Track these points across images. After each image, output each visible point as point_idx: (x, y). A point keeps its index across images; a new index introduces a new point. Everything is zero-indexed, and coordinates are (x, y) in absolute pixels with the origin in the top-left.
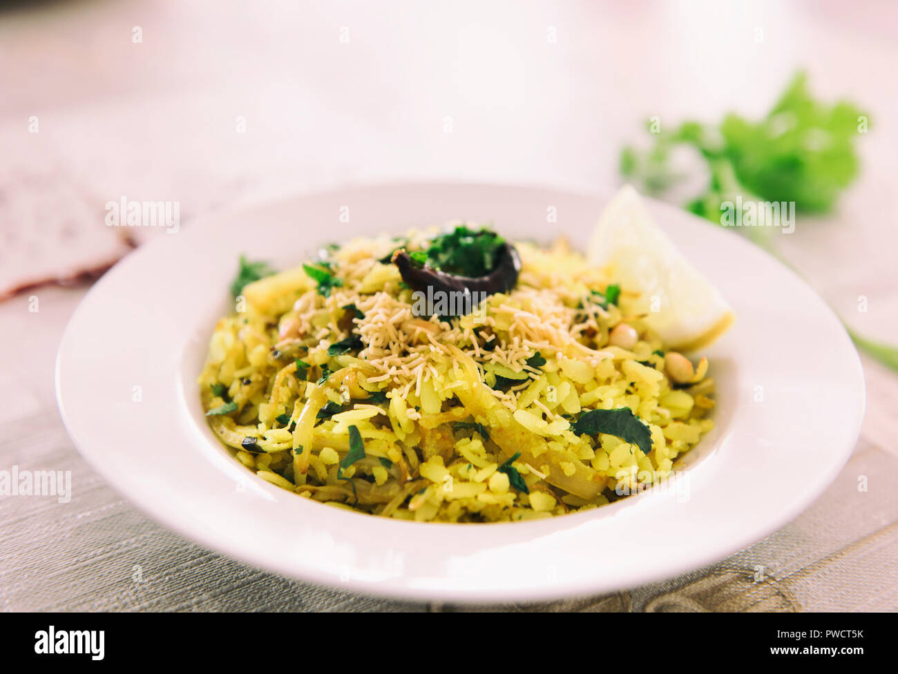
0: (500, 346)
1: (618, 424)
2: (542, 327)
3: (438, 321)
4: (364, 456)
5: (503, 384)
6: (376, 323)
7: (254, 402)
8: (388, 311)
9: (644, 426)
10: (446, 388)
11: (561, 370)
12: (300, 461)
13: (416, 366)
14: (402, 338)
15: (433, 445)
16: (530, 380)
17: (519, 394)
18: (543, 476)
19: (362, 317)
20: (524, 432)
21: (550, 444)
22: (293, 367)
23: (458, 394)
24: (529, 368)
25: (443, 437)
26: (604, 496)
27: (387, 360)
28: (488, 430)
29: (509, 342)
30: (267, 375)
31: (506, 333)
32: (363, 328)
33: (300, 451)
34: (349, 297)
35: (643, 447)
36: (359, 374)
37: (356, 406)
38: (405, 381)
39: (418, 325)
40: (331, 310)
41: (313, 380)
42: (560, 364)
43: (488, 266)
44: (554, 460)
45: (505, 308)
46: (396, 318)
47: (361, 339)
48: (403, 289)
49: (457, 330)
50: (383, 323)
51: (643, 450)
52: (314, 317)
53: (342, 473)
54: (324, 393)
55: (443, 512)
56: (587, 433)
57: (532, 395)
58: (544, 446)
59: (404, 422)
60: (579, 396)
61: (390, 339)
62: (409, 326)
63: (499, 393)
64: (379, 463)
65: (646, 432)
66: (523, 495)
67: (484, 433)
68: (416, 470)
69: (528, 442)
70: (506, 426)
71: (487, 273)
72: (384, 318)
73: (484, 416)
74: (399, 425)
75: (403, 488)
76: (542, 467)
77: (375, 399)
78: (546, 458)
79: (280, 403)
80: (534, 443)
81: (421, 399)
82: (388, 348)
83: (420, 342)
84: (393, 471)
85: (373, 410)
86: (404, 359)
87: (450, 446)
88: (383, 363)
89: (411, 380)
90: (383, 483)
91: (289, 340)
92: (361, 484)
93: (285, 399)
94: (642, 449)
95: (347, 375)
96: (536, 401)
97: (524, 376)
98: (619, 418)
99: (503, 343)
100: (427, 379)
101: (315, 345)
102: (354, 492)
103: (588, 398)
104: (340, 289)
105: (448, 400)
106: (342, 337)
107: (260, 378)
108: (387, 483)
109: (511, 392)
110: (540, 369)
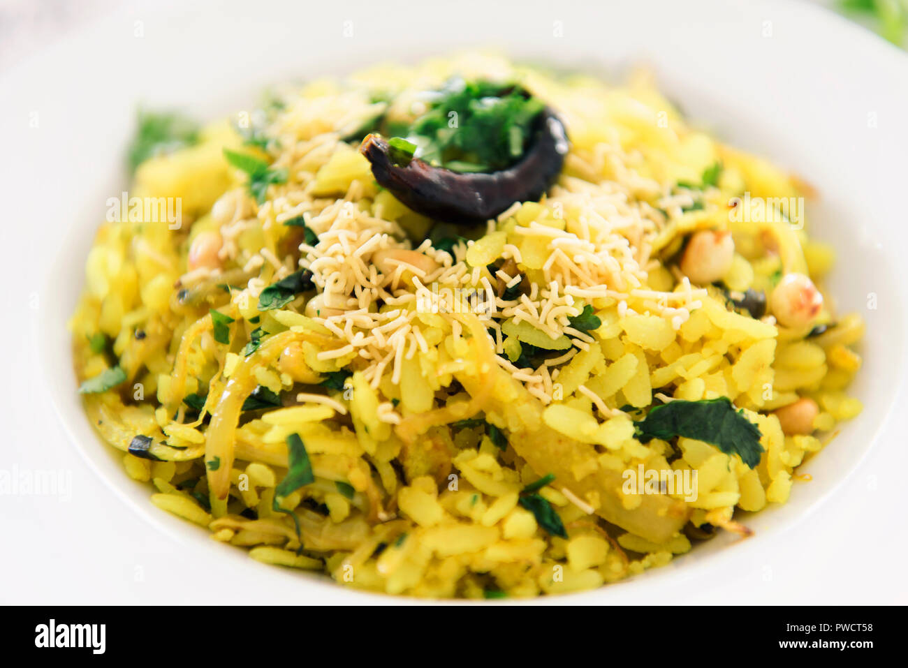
0: (528, 294)
1: (709, 423)
2: (596, 259)
3: (433, 249)
4: (313, 479)
5: (531, 357)
6: (334, 255)
7: (152, 367)
8: (354, 236)
9: (751, 425)
10: (441, 372)
11: (623, 333)
12: (216, 480)
13: (394, 331)
14: (375, 279)
15: (419, 458)
16: (574, 350)
17: (556, 372)
18: (590, 509)
19: (314, 242)
20: (561, 439)
21: (603, 458)
22: (207, 321)
23: (460, 379)
24: (573, 332)
25: (436, 447)
26: (683, 537)
27: (351, 316)
28: (505, 433)
29: (544, 287)
30: (171, 325)
31: (540, 272)
32: (315, 260)
33: (216, 465)
34: (295, 204)
35: (747, 458)
36: (306, 344)
37: (301, 397)
38: (377, 356)
39: (401, 260)
40: (267, 225)
41: (236, 350)
42: (623, 324)
43: (516, 151)
44: (607, 483)
45: (537, 228)
46: (366, 248)
47: (313, 279)
48: (378, 192)
49: (461, 266)
50: (345, 256)
51: (747, 463)
52: (242, 233)
53: (278, 504)
54: (251, 374)
55: (432, 572)
56: (661, 437)
57: (577, 374)
58: (592, 463)
59: (373, 425)
60: (651, 374)
61: (356, 281)
62: (386, 261)
63: (524, 374)
64: (335, 489)
65: (752, 433)
66: (556, 540)
67: (501, 439)
68: (394, 499)
69: (567, 454)
70: (534, 428)
71: (513, 162)
72: (347, 248)
73: (500, 412)
74: (366, 430)
75: (371, 533)
76: (589, 495)
77: (331, 384)
78: (595, 481)
79: (189, 375)
80: (577, 458)
81: (401, 386)
82: (353, 295)
83: (403, 286)
84: (358, 501)
85: (327, 406)
86: (376, 315)
87: (445, 459)
88: (345, 322)
89: (388, 353)
90: (341, 519)
91: (202, 272)
92: (309, 517)
93: (197, 369)
94: (745, 461)
95: (286, 345)
96: (582, 389)
97: (566, 344)
98: (712, 414)
99: (534, 287)
100: (410, 355)
101: (241, 285)
102: (298, 533)
103: (663, 377)
104: (282, 189)
105: (443, 388)
106: (283, 271)
107: (160, 330)
108: (347, 519)
109: (543, 369)
110: (590, 335)
